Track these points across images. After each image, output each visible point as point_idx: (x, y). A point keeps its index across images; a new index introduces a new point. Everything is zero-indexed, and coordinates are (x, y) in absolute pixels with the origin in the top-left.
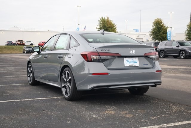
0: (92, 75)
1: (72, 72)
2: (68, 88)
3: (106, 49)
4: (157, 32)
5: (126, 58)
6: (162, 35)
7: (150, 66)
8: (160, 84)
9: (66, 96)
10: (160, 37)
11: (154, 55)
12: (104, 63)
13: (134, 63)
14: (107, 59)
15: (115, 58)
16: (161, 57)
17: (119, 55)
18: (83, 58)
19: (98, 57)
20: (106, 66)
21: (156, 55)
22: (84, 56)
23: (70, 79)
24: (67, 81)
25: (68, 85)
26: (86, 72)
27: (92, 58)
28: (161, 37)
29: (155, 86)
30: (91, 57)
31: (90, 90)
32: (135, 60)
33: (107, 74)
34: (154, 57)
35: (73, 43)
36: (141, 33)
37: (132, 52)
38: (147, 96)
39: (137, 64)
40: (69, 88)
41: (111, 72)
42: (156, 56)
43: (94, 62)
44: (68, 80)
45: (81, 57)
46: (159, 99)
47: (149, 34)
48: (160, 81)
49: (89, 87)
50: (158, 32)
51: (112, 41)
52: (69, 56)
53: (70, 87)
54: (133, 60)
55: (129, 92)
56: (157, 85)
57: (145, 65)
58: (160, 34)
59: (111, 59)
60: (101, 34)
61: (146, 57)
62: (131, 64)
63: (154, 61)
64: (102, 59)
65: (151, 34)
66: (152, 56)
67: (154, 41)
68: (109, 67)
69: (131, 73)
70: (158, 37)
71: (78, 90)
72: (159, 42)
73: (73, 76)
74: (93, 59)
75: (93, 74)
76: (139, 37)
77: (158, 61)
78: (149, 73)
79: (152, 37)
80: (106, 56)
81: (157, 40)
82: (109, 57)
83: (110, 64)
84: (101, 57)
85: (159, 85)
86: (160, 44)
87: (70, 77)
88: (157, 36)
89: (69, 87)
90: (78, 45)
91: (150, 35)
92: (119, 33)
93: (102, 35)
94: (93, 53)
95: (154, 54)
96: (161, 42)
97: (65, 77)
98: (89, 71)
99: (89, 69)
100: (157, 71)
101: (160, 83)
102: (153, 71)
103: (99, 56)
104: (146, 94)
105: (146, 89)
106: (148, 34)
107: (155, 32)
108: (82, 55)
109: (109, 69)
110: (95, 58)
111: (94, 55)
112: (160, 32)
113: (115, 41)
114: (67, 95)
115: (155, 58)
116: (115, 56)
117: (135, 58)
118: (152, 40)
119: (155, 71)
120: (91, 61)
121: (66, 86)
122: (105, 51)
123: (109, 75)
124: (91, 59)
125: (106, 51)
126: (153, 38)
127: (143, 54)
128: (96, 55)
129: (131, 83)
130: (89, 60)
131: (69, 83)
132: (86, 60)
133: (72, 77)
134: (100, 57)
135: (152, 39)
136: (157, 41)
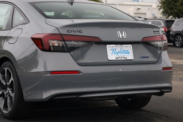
0: (50, 75)
1: (15, 70)
2: (8, 98)
3: (75, 29)
4: (171, 2)
5: (111, 45)
6: (180, 8)
7: (152, 59)
8: (170, 92)
9: (5, 112)
10: (176, 11)
11: (159, 41)
12: (72, 53)
13: (124, 54)
14: (77, 46)
15: (92, 44)
16: (177, 45)
17: (98, 40)
18: (34, 45)
19: (61, 43)
20: (75, 59)
21: (162, 40)
22: (37, 41)
23: (12, 81)
24: (6, 84)
25: (9, 93)
26: (40, 69)
27: (51, 45)
28: (178, 10)
29: (161, 94)
30: (49, 44)
31: (47, 100)
32: (126, 49)
33: (78, 72)
34: (159, 44)
35: (18, 18)
36: (142, 4)
37: (122, 35)
38: (148, 112)
39: (130, 56)
40: (11, 97)
41: (84, 70)
42: (164, 42)
43: (54, 51)
44: (8, 84)
45: (32, 42)
46: (167, 117)
47: (157, 5)
48: (170, 85)
49: (46, 95)
50: (173, 2)
51: (87, 16)
52: (11, 41)
53: (13, 95)
55: (117, 105)
56: (165, 92)
57: (143, 57)
58: (176, 6)
59: (84, 46)
60: (68, 2)
61: (146, 43)
62: (120, 55)
63: (159, 52)
64: (68, 47)
65: (160, 5)
66: (156, 43)
67: (166, 18)
68: (81, 61)
69: (120, 72)
70: (173, 11)
71: (25, 101)
72: (173, 19)
73: (17, 76)
74: (53, 46)
75: (53, 72)
76: (140, 10)
77: (166, 52)
78: (151, 72)
79: (162, 10)
80: (76, 41)
81: (171, 16)
82: (80, 43)
83: (82, 56)
84: (67, 42)
85: (168, 92)
86: (175, 23)
87: (12, 78)
88: (171, 9)
89: (10, 95)
90: (27, 21)
91: (159, 7)
92: (105, 3)
93: (69, 5)
94: (53, 36)
95: (160, 39)
96: (177, 20)
97: (4, 78)
98: (45, 66)
99: (45, 63)
100: (164, 69)
101: (170, 89)
102: (158, 67)
103: (64, 41)
104: (145, 108)
105: (145, 99)
106: (155, 6)
107: (168, 2)
108: (34, 39)
109: (80, 65)
110: (56, 45)
111: (54, 40)
112: (175, 2)
113: (93, 16)
114: (7, 110)
115: (161, 46)
116: (91, 42)
117: (126, 45)
118: (161, 16)
119: (161, 69)
120: (49, 50)
121: (5, 93)
122: (73, 33)
123: (81, 74)
124: (50, 47)
125: (76, 34)
126: (163, 12)
127: (140, 39)
128: (57, 40)
129: (120, 88)
130: (46, 47)
131: (10, 89)
132: (41, 48)
133: (16, 78)
134: (66, 44)
135: (163, 15)
136: (170, 18)
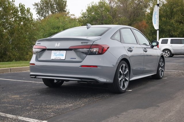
54: (60, 54)
